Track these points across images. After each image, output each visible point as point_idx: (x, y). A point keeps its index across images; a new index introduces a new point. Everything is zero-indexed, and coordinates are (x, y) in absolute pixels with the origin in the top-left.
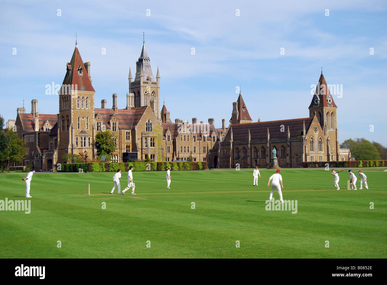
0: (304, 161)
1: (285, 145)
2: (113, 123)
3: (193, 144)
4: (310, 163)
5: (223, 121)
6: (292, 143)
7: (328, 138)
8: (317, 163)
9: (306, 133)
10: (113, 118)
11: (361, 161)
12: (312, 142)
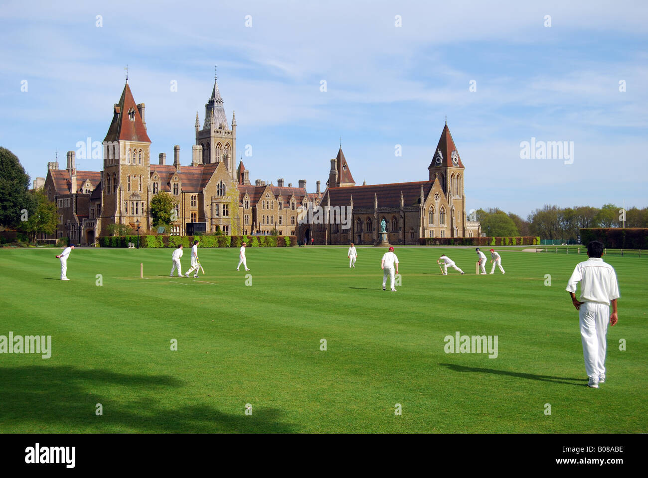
0: (421, 237)
1: (397, 215)
2: (175, 184)
3: (279, 213)
4: (430, 239)
5: (318, 183)
6: (406, 213)
7: (452, 207)
8: (438, 239)
9: (425, 201)
10: (174, 177)
11: (494, 238)
12: (432, 213)
